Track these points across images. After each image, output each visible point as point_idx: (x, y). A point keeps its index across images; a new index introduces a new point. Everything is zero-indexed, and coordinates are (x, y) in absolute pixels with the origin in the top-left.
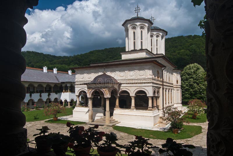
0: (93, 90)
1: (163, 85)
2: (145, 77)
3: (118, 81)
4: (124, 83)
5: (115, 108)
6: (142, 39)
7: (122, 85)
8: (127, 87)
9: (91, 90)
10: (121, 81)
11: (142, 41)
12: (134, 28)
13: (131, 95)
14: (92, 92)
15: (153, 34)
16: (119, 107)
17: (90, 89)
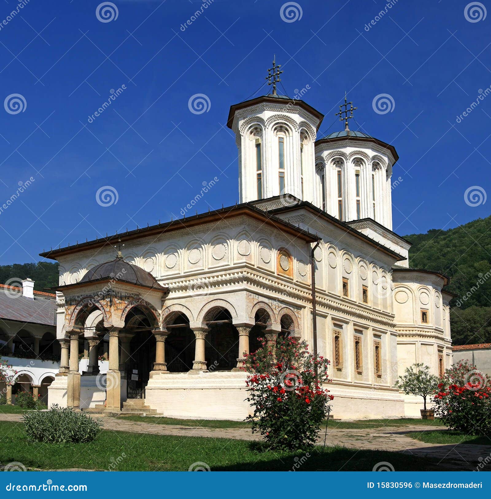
0: (79, 308)
1: (314, 302)
2: (226, 263)
3: (161, 283)
4: (175, 289)
5: (152, 373)
6: (281, 165)
7: (171, 295)
8: (182, 301)
9: (72, 308)
10: (168, 284)
11: (282, 170)
12: (257, 130)
13: (192, 325)
14: (77, 311)
15: (343, 154)
16: (165, 368)
17: (71, 305)
